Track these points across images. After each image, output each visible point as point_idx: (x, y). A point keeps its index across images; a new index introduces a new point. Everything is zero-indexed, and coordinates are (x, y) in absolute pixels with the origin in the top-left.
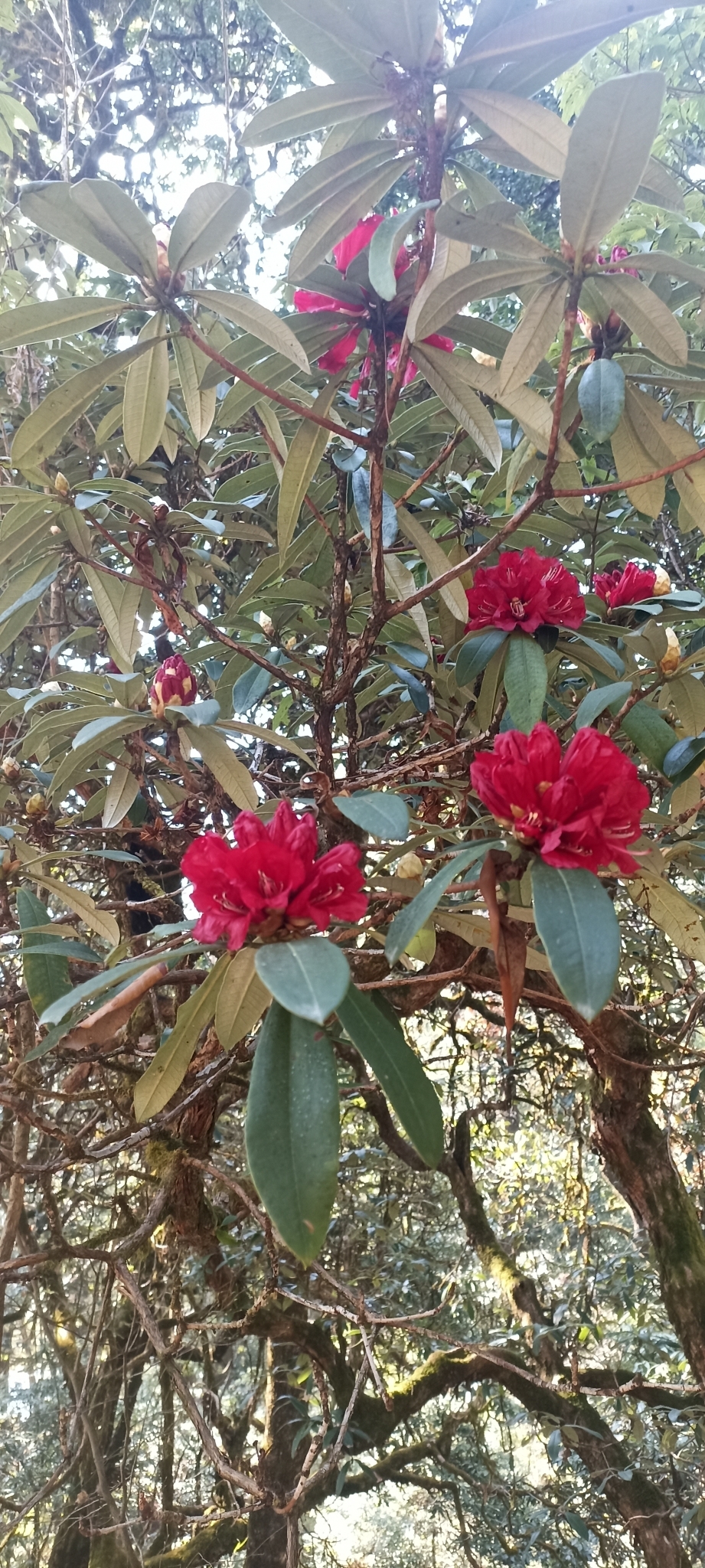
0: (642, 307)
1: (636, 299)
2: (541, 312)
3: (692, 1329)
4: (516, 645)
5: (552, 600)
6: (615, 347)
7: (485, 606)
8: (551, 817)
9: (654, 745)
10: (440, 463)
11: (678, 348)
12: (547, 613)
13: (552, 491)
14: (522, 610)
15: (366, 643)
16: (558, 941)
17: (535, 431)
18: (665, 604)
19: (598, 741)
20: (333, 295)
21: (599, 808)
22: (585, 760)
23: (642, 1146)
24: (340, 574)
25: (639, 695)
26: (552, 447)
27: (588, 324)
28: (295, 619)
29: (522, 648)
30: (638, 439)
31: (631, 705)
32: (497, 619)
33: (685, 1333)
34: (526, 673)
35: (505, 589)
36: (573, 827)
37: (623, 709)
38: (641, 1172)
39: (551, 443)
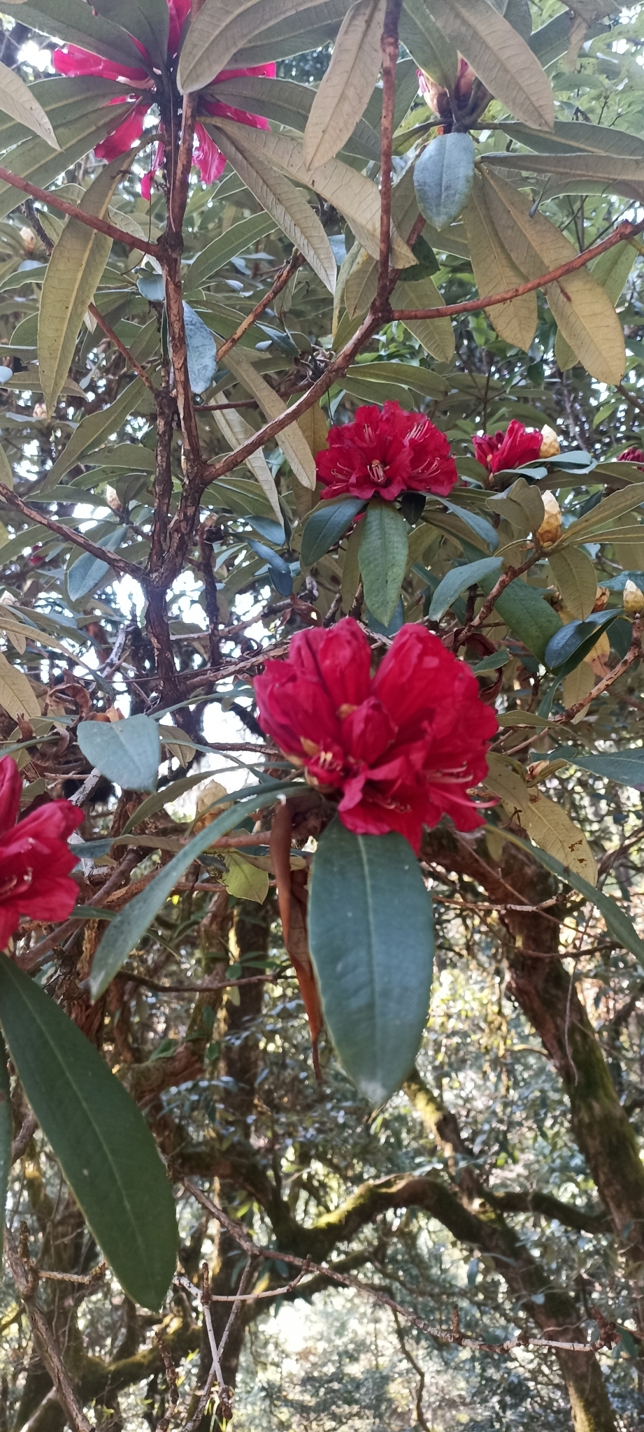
0: (490, 41)
1: (482, 29)
2: (355, 48)
3: (600, 1159)
4: (374, 515)
5: (415, 463)
6: (467, 121)
7: (340, 471)
8: (354, 757)
9: (534, 631)
10: (276, 293)
11: (541, 103)
12: (410, 478)
13: (390, 311)
14: (381, 473)
15: (185, 514)
16: (339, 967)
17: (362, 227)
18: (552, 467)
19: (420, 646)
20: (98, 50)
21: (419, 744)
22: (402, 673)
23: (553, 992)
24: (164, 432)
25: (514, 573)
26: (383, 246)
27: (433, 92)
28: (144, 492)
29: (381, 519)
30: (502, 247)
31: (504, 585)
32: (353, 485)
33: (593, 1163)
34: (385, 548)
35: (361, 449)
36: (380, 774)
37: (495, 590)
38: (552, 1016)
39: (383, 241)
